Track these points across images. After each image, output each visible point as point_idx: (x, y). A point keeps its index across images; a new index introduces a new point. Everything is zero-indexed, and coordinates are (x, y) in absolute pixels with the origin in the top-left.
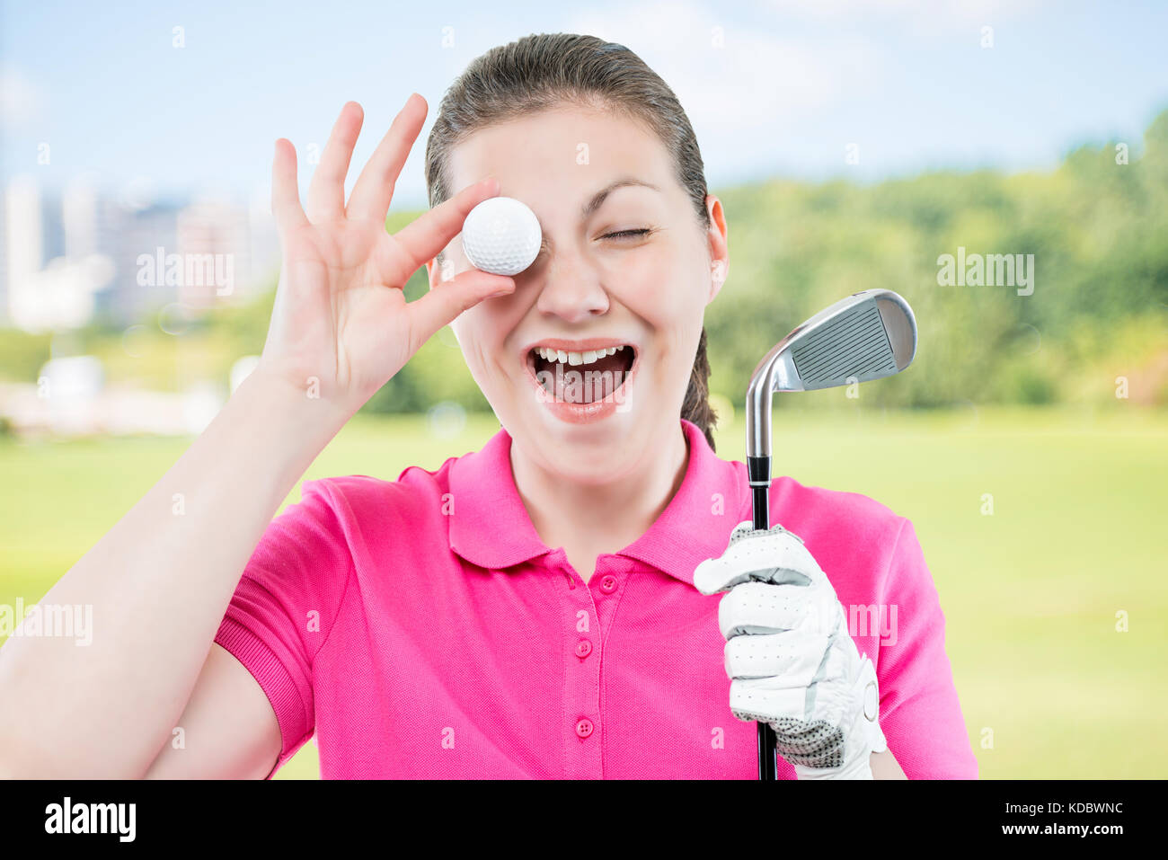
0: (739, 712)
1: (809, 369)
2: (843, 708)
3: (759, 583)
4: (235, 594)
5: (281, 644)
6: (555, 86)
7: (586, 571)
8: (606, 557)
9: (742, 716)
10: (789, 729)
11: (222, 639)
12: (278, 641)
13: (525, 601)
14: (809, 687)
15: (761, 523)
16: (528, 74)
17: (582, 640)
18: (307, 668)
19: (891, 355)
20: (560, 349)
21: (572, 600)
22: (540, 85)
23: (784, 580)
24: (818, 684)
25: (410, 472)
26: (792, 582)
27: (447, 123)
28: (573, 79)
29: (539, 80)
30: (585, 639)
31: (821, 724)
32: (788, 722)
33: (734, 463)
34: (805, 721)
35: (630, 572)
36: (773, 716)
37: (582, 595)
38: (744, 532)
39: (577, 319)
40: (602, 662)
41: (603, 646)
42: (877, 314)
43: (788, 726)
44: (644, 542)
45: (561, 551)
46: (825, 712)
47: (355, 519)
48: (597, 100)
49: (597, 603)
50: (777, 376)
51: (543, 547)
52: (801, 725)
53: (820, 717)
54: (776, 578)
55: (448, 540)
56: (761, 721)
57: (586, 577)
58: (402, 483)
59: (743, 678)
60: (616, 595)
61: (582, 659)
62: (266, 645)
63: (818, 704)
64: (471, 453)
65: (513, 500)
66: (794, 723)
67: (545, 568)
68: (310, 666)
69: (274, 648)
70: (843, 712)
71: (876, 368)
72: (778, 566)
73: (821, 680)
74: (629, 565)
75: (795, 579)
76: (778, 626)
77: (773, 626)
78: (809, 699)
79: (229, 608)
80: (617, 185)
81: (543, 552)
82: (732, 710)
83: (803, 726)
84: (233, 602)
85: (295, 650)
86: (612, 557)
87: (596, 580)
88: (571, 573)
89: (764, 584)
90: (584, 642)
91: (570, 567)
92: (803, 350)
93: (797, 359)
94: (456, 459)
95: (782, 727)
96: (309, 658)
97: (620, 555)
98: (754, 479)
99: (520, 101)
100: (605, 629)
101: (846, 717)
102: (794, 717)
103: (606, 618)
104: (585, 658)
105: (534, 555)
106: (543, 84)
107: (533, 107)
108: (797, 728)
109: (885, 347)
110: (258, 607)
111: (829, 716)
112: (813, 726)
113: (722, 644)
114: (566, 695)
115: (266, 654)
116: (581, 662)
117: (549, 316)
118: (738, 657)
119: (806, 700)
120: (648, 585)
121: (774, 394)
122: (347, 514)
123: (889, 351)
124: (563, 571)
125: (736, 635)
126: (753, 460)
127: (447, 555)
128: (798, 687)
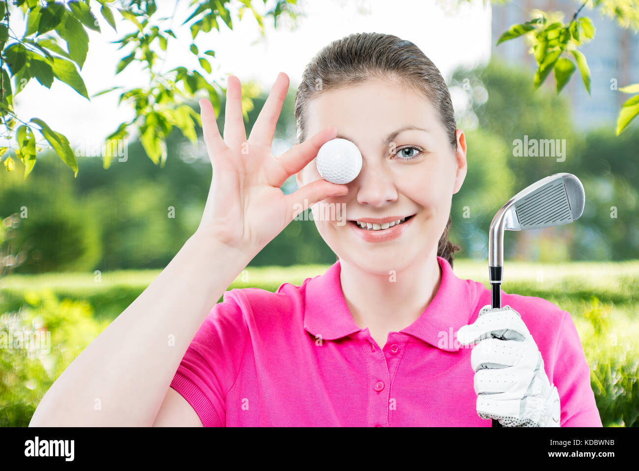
0: (482, 413)
1: (525, 217)
2: (542, 413)
3: (495, 339)
4: (183, 359)
5: (208, 388)
6: (370, 68)
7: (382, 341)
8: (393, 333)
9: (483, 416)
10: (510, 423)
11: (174, 385)
12: (206, 386)
13: (346, 359)
14: (522, 399)
15: (496, 304)
16: (354, 61)
17: (378, 381)
18: (222, 401)
19: (570, 211)
20: (369, 223)
21: (373, 358)
22: (361, 67)
23: (510, 338)
24: (527, 397)
25: (285, 287)
26: (514, 339)
27: (307, 86)
28: (380, 63)
29: (360, 64)
30: (380, 381)
31: (529, 421)
32: (510, 419)
33: (468, 281)
34: (520, 419)
35: (407, 343)
36: (502, 415)
37: (379, 355)
38: (487, 310)
39: (380, 205)
40: (390, 394)
41: (391, 385)
42: (564, 187)
43: (510, 421)
44: (416, 325)
45: (367, 330)
46: (531, 414)
47: (252, 313)
48: (393, 77)
49: (388, 360)
50: (507, 220)
51: (356, 327)
52: (517, 421)
53: (528, 417)
54: (506, 336)
55: (303, 324)
56: (494, 418)
57: (382, 345)
58: (280, 294)
59: (485, 393)
60: (399, 356)
61: (379, 392)
62: (199, 388)
63: (527, 409)
64: (319, 276)
65: (341, 301)
66: (513, 420)
67: (358, 340)
68: (225, 399)
69: (204, 390)
70: (542, 415)
71: (561, 219)
72: (507, 328)
73: (529, 395)
74: (406, 338)
75: (516, 337)
76: (506, 364)
77: (502, 364)
78: (522, 406)
79: (179, 367)
80: (403, 130)
81: (356, 330)
82: (478, 413)
83: (518, 421)
84: (182, 364)
85: (216, 391)
86: (397, 333)
87: (387, 347)
88: (373, 343)
89: (498, 340)
90: (380, 382)
91: (372, 339)
92: (522, 206)
93: (518, 212)
94: (310, 279)
95: (506, 422)
96: (224, 395)
97: (401, 333)
98: (493, 279)
99: (349, 76)
100: (392, 375)
101: (543, 418)
102: (513, 417)
103: (393, 369)
104: (380, 391)
105: (351, 332)
106: (363, 66)
107: (357, 80)
108: (515, 423)
109: (566, 207)
110: (195, 366)
111: (533, 417)
112: (524, 422)
113: (473, 374)
114: (369, 413)
115: (199, 393)
116: (378, 394)
117: (365, 204)
118: (481, 381)
119: (521, 407)
120: (417, 350)
121: (505, 231)
122: (249, 311)
123: (569, 209)
124: (368, 341)
125: (482, 369)
126: (492, 269)
127: (302, 332)
128: (516, 399)
